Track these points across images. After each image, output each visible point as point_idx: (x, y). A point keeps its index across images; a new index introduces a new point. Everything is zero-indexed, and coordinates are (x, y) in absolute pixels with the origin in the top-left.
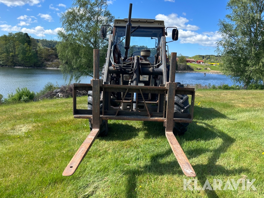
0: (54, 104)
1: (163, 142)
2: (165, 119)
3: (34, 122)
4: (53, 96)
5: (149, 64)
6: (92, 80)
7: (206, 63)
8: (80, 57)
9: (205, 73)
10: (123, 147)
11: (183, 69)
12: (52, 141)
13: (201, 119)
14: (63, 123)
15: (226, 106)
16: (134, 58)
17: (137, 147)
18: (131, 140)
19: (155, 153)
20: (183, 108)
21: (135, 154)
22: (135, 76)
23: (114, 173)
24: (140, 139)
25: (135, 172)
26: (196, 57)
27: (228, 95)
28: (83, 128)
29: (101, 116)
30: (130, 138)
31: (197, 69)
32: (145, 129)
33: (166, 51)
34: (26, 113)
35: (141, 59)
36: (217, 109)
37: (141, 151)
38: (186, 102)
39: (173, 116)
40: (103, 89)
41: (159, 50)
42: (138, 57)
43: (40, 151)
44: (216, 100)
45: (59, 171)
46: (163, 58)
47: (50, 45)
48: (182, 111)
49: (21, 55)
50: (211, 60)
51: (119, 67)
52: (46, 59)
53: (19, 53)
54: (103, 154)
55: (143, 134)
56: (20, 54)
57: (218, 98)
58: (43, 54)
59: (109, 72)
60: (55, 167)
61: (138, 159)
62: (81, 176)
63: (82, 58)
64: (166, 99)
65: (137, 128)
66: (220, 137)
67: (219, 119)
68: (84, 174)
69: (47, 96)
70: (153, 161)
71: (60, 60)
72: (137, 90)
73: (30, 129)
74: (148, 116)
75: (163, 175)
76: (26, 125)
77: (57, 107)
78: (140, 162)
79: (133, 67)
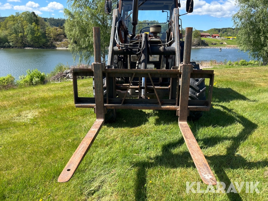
0: (61, 87)
1: (176, 129)
2: (178, 107)
3: (40, 108)
4: (64, 77)
5: (159, 42)
6: (93, 65)
7: (222, 37)
8: (88, 36)
9: (221, 48)
10: (132, 135)
11: (197, 45)
12: (57, 129)
13: (217, 102)
14: (70, 108)
15: (246, 85)
16: (141, 36)
17: (147, 134)
18: (140, 127)
19: (167, 142)
20: (198, 91)
21: (145, 142)
22: (143, 57)
23: (122, 164)
24: (150, 125)
25: (145, 164)
26: (211, 30)
27: (247, 73)
28: (91, 113)
29: (105, 105)
30: (139, 124)
31: (212, 44)
32: (156, 114)
33: (179, 26)
34: (33, 97)
35: (150, 36)
36: (235, 89)
37: (152, 140)
38: (202, 85)
39: (188, 103)
40: (106, 74)
41: (170, 25)
42: (146, 35)
43: (45, 140)
44: (234, 78)
45: (63, 163)
46: (176, 34)
47: (58, 23)
48: (198, 94)
49: (30, 36)
50: (228, 33)
51: (124, 47)
52: (54, 39)
53: (27, 33)
54: (111, 143)
55: (153, 119)
56: (29, 34)
57: (236, 77)
58: (52, 34)
59: (114, 52)
60: (60, 158)
61: (148, 148)
62: (87, 169)
63: (90, 37)
64: (180, 83)
65: (147, 113)
66: (240, 123)
67: (238, 101)
68: (91, 165)
69: (57, 77)
70: (165, 151)
71: (68, 40)
72: (145, 74)
73: (36, 115)
74: (158, 103)
75: (176, 168)
76: (32, 111)
77: (64, 91)
78: (150, 152)
79: (140, 47)
